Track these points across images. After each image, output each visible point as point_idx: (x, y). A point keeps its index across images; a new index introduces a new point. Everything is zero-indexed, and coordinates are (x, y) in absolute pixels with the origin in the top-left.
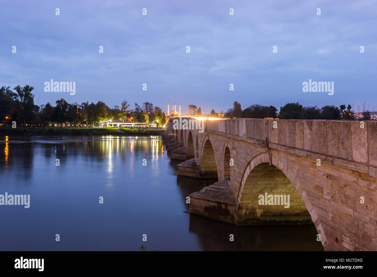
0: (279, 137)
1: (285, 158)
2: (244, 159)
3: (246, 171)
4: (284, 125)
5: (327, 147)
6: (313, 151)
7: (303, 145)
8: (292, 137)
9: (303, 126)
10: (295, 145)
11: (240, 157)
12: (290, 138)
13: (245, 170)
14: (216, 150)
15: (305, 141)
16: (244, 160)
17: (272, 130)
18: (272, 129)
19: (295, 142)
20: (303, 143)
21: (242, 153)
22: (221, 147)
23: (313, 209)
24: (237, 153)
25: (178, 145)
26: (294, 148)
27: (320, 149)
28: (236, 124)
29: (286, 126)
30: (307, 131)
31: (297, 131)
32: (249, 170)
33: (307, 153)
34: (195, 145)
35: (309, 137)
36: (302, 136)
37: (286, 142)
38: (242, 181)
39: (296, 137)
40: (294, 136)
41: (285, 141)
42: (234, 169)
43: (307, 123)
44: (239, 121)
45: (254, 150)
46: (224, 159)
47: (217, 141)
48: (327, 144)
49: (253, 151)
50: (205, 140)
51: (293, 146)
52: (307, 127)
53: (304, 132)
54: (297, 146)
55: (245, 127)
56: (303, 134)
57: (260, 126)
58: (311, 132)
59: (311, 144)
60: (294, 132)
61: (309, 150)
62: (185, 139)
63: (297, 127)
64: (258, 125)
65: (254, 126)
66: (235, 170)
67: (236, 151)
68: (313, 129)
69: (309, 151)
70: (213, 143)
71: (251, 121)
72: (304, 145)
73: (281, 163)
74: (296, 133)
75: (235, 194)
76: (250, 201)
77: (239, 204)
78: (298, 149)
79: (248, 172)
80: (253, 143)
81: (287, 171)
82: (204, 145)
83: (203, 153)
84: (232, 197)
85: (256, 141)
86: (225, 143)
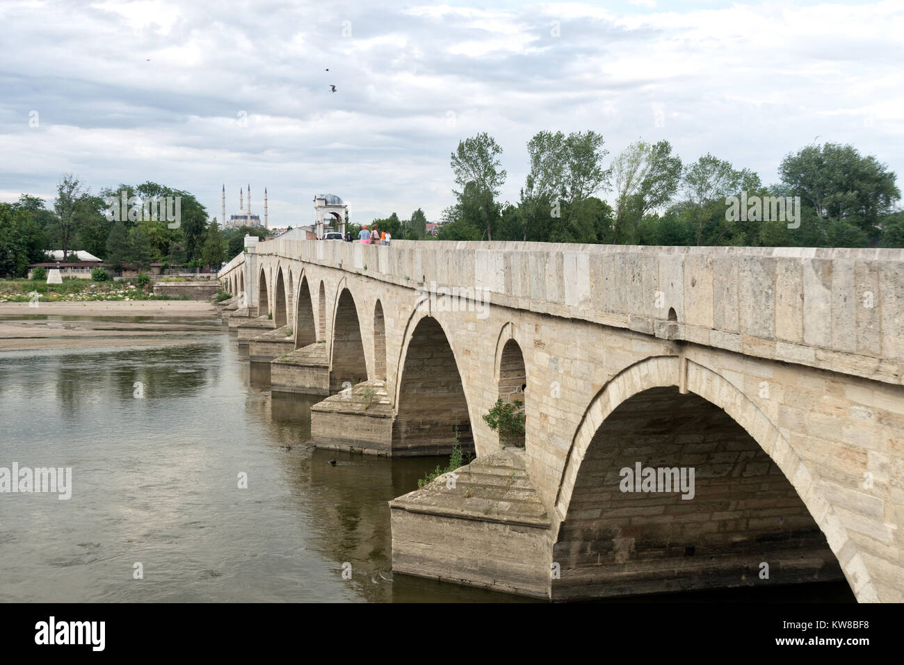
0: (715, 307)
1: (736, 372)
2: (581, 378)
3: (588, 414)
4: (736, 272)
5: (881, 333)
6: (836, 347)
7: (800, 331)
8: (763, 307)
9: (802, 275)
10: (775, 330)
11: (567, 373)
12: (758, 311)
13: (586, 413)
14: (467, 352)
15: (808, 320)
16: (581, 382)
17: (691, 287)
18: (689, 283)
19: (774, 321)
20: (800, 324)
21: (576, 359)
22: (486, 342)
23: (833, 513)
24: (554, 360)
25: (288, 339)
26: (769, 339)
27: (858, 342)
28: (551, 267)
29: (741, 274)
30: (815, 289)
31: (779, 290)
32: (602, 411)
33: (816, 355)
34: (372, 337)
35: (823, 306)
36: (798, 305)
37: (743, 321)
38: (575, 448)
39: (778, 307)
40: (771, 303)
41: (740, 319)
42: (544, 411)
43: (814, 267)
44: (562, 257)
45: (620, 348)
46: (498, 380)
47: (467, 322)
48: (880, 325)
49: (618, 351)
50: (414, 317)
51: (766, 334)
52: (815, 278)
53: (806, 291)
54: (779, 334)
55: (588, 278)
56: (803, 299)
57: (644, 275)
58: (827, 292)
59: (827, 328)
60: (770, 292)
61: (823, 345)
62: (322, 316)
63: (779, 277)
64: (636, 271)
65: (622, 275)
66: (546, 416)
67: (550, 353)
68: (834, 282)
69: (822, 349)
70: (449, 327)
71: (611, 259)
72: (804, 329)
73: (722, 386)
74: (778, 295)
75: (546, 492)
76: (597, 513)
77: (562, 523)
78: (784, 341)
79: (597, 417)
80: (618, 328)
81: (744, 410)
82: (409, 337)
83: (406, 362)
84: (536, 503)
85: (632, 320)
86: (502, 329)
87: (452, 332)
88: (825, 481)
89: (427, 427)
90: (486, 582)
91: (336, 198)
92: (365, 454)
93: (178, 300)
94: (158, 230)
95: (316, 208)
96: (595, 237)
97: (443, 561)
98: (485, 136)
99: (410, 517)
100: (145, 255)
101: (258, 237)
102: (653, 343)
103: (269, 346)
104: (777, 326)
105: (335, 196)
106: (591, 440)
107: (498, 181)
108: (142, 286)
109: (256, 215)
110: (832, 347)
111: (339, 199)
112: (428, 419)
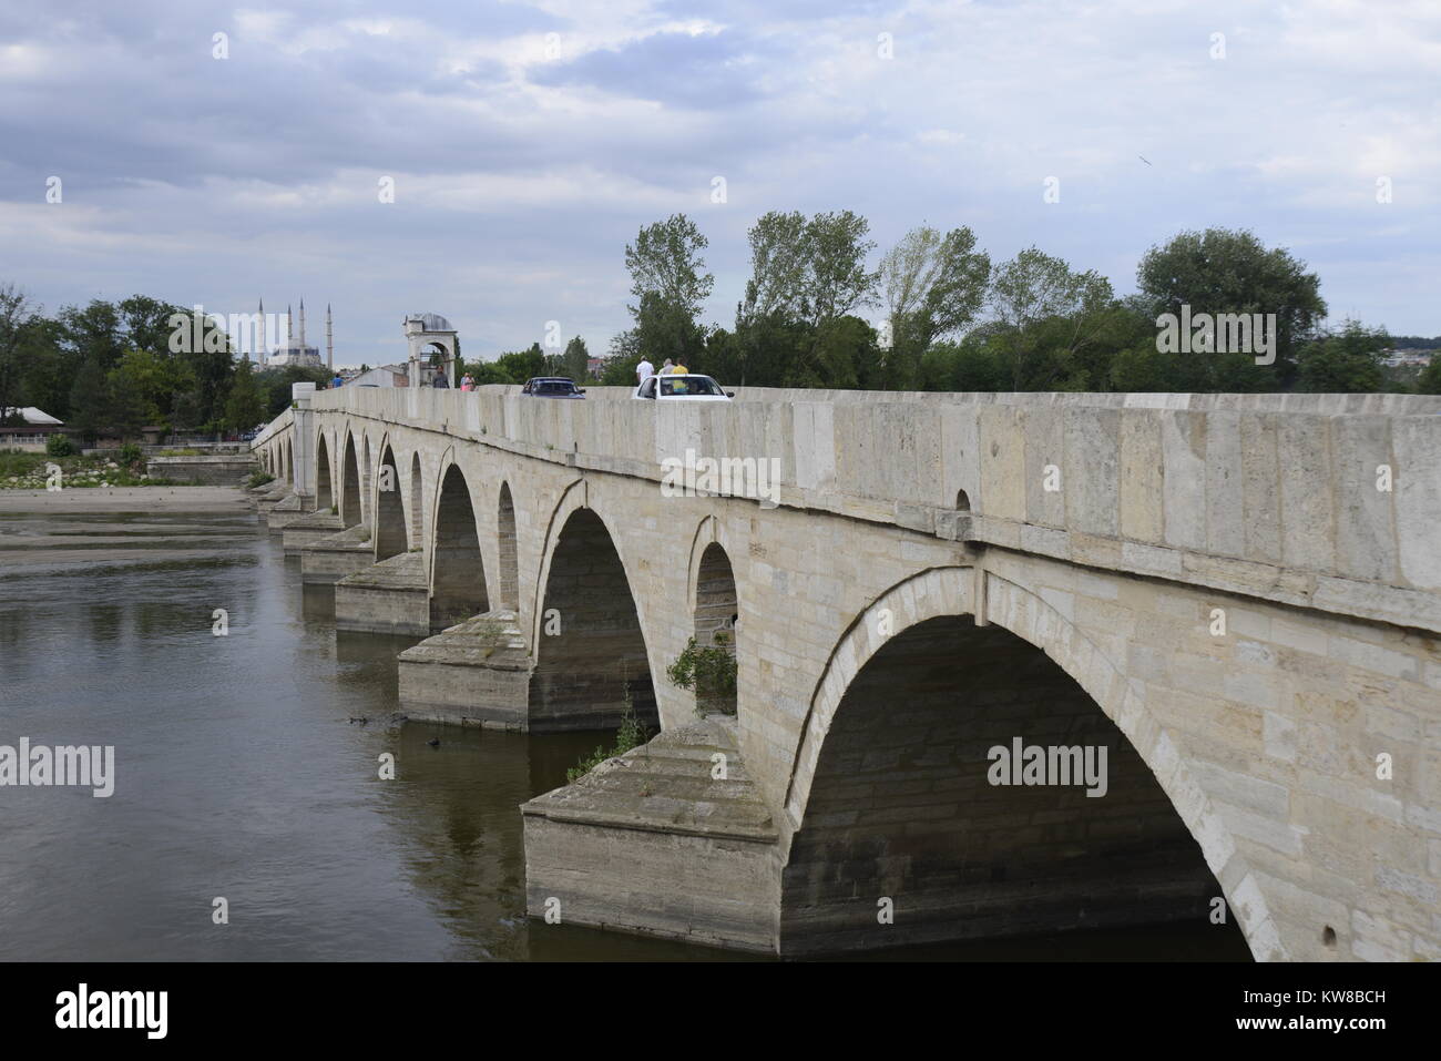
0: (1028, 489)
1: (1061, 590)
2: (822, 604)
3: (835, 660)
4: (1059, 433)
5: (1281, 527)
6: (1212, 550)
7: (1159, 525)
8: (1102, 488)
9: (1161, 436)
10: (1120, 524)
11: (801, 595)
12: (1095, 495)
13: (831, 659)
14: (645, 564)
15: (1170, 507)
16: (823, 610)
17: (991, 456)
18: (989, 452)
19: (1119, 510)
20: (1159, 514)
21: (814, 573)
22: (674, 548)
23: (1211, 811)
24: (781, 576)
25: (363, 546)
26: (1110, 538)
27: (1247, 541)
28: (774, 426)
29: (1068, 435)
30: (1181, 459)
31: (1126, 460)
32: (857, 657)
33: (1183, 562)
34: (495, 541)
35: (1193, 485)
36: (1156, 484)
37: (1070, 511)
38: (815, 715)
39: (1125, 488)
40: (1114, 481)
41: (1066, 507)
42: (765, 656)
43: (1178, 424)
44: (791, 410)
45: (883, 555)
46: (694, 607)
47: (645, 515)
48: (1280, 514)
49: (881, 559)
50: (561, 509)
51: (1106, 530)
52: (1181, 441)
53: (1166, 462)
54: (1127, 530)
55: (831, 444)
56: (1162, 474)
57: (918, 438)
58: (1199, 462)
59: (1200, 519)
60: (1112, 463)
61: (1194, 547)
62: (417, 509)
63: (1126, 440)
64: (907, 432)
65: (884, 438)
66: (769, 665)
67: (774, 565)
68: (1210, 446)
69: (1193, 552)
70: (617, 524)
71: (866, 414)
72: (1164, 522)
73: (1040, 612)
74: (1124, 469)
75: (770, 786)
76: (850, 818)
77: (796, 834)
78: (1136, 541)
79: (848, 666)
80: (879, 523)
81: (1074, 650)
82: (554, 541)
83: (549, 581)
84: (755, 803)
85: (901, 510)
86: (700, 527)
87: (621, 533)
88: (1200, 761)
89: (585, 684)
90: (677, 930)
91: (440, 321)
92: (486, 730)
93: (188, 485)
94: (154, 374)
95: (407, 335)
96: (854, 380)
97: (608, 898)
98: (682, 219)
99: (555, 830)
100: (133, 414)
101: (314, 384)
102: (935, 547)
103: (334, 558)
104: (1123, 517)
105: (438, 317)
106: (838, 701)
107: (700, 291)
108: (129, 464)
109: (315, 348)
110: (1207, 549)
111: (444, 321)
112: (586, 671)
